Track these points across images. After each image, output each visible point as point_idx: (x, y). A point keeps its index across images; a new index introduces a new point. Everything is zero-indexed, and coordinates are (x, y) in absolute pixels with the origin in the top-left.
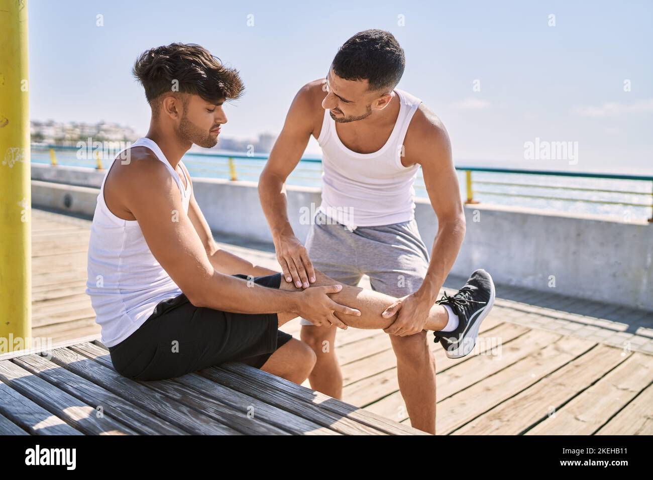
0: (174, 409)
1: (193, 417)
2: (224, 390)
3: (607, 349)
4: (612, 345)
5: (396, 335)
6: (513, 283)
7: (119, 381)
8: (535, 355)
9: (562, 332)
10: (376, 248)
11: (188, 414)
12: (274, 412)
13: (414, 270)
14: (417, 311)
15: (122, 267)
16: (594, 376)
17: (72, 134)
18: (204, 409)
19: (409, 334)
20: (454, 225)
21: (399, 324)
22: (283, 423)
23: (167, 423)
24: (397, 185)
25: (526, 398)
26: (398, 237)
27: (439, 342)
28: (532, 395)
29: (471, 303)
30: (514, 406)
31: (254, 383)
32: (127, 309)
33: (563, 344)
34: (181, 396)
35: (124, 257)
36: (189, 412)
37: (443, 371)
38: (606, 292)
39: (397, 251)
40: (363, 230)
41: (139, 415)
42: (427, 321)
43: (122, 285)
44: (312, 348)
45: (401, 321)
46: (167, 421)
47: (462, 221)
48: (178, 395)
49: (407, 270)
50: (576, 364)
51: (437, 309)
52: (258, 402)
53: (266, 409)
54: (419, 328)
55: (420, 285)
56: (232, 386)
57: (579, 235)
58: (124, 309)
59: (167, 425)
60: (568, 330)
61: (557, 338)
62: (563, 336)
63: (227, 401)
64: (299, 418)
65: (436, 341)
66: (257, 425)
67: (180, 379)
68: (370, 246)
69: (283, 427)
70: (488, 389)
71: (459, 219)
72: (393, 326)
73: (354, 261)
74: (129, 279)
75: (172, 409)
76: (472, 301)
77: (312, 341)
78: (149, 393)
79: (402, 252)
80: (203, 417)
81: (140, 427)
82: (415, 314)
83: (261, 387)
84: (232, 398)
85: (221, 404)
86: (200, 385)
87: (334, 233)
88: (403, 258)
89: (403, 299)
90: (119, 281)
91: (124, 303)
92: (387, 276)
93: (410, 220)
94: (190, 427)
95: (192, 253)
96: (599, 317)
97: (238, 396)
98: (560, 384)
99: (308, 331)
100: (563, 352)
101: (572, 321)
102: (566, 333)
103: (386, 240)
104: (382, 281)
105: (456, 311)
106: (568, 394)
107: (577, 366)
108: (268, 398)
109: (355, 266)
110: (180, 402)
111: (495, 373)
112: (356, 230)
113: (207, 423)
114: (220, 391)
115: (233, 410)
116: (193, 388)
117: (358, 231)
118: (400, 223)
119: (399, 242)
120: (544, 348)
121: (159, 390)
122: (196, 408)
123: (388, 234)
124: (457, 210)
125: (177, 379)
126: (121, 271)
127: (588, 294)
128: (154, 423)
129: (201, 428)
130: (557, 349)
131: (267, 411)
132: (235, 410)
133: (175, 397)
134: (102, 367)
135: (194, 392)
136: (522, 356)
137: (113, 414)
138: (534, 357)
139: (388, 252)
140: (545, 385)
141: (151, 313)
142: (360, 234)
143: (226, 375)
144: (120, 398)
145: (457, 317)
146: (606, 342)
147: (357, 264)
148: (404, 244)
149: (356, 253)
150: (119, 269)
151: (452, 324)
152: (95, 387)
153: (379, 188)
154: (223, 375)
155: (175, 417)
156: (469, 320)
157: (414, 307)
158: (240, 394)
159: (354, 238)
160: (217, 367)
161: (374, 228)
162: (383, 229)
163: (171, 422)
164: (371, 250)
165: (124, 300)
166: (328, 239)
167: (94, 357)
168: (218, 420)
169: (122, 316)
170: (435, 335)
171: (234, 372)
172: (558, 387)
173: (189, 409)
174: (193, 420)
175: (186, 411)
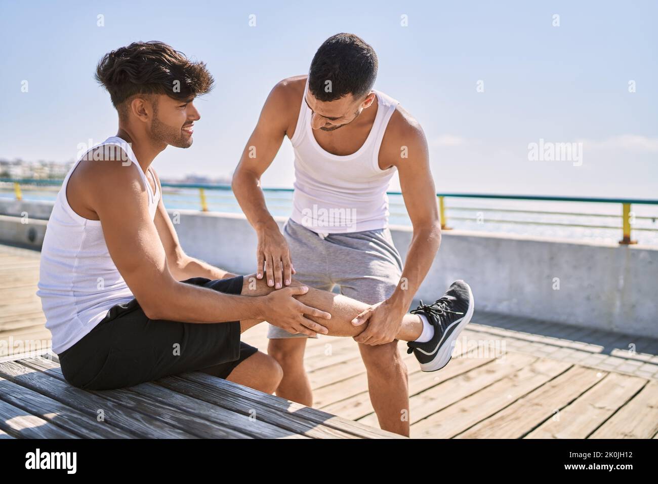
0: (127, 416)
1: (146, 423)
2: (183, 398)
3: (583, 370)
4: (588, 366)
5: (367, 344)
6: (488, 309)
7: (69, 391)
8: (511, 377)
9: (538, 355)
10: (348, 254)
11: (141, 420)
12: (234, 417)
13: (387, 277)
14: (389, 319)
15: (77, 268)
16: (571, 395)
17: (42, 172)
18: (159, 415)
19: (379, 343)
20: (430, 231)
21: (369, 332)
22: (243, 427)
23: (118, 429)
24: (372, 191)
25: (502, 418)
26: (371, 244)
27: (413, 352)
28: (508, 416)
29: (447, 313)
30: (491, 427)
31: (214, 391)
32: (78, 313)
33: (540, 367)
34: (135, 404)
35: (80, 258)
36: (142, 418)
37: (418, 394)
38: (580, 316)
39: (370, 257)
40: (334, 237)
41: (88, 423)
42: (399, 330)
43: (77, 287)
44: (279, 363)
45: (372, 330)
46: (118, 428)
47: (437, 228)
48: (132, 403)
49: (379, 276)
50: (553, 385)
51: (410, 318)
52: (218, 408)
53: (225, 414)
54: (390, 338)
55: (392, 292)
56: (192, 394)
57: (552, 259)
58: (76, 311)
59: (118, 431)
60: (544, 352)
61: (533, 360)
62: (538, 359)
63: (185, 408)
64: (261, 422)
65: (409, 352)
66: (215, 430)
67: (136, 389)
68: (342, 252)
69: (243, 431)
70: (464, 411)
71: (435, 226)
72: (363, 335)
73: (325, 269)
74: (85, 281)
75: (124, 416)
76: (449, 311)
77: (280, 356)
78: (101, 401)
79: (375, 258)
80: (158, 423)
81: (87, 433)
82: (387, 322)
83: (223, 394)
84: (190, 404)
85: (179, 411)
86: (157, 394)
87: (304, 241)
88: (375, 264)
89: (374, 307)
90: (74, 283)
91: (76, 306)
92: (359, 283)
93: (384, 227)
94: (143, 433)
95: (152, 259)
96: (575, 340)
97: (197, 403)
98: (537, 404)
99: (276, 345)
100: (539, 373)
101: (547, 344)
102: (542, 356)
103: (359, 246)
104: (353, 289)
105: (431, 321)
106: (545, 414)
107: (554, 387)
108: (230, 405)
109: (326, 275)
110: (133, 409)
111: (471, 395)
112: (328, 237)
113: (162, 428)
114: (178, 399)
115: (190, 416)
116: (148, 397)
117: (330, 238)
118: (374, 231)
119: (372, 248)
120: (521, 370)
121: (112, 399)
122: (152, 415)
123: (360, 240)
124: (433, 216)
125: (131, 388)
126: (76, 272)
127: (562, 318)
128: (103, 429)
129: (154, 433)
130: (533, 371)
131: (227, 417)
132: (192, 416)
133: (128, 405)
134: (51, 378)
135: (149, 400)
136: (499, 378)
137: (58, 422)
138: (511, 379)
139: (360, 258)
140: (522, 405)
141: (104, 316)
142: (332, 241)
143: (186, 384)
144: (68, 407)
145: (432, 327)
146: (583, 364)
147: (327, 273)
148: (377, 250)
149: (327, 261)
150: (74, 270)
151: (427, 334)
152: (41, 397)
153: (353, 193)
154: (182, 384)
155: (127, 424)
156: (444, 331)
157: (385, 314)
158: (199, 401)
159: (326, 245)
160: (176, 377)
161: (346, 235)
162: (355, 235)
163: (122, 428)
164: (343, 257)
165: (77, 303)
166: (298, 247)
167: (44, 370)
168: (174, 426)
169: (72, 319)
170: (408, 345)
171: (195, 382)
172: (535, 407)
173: (142, 416)
174: (146, 426)
175: (139, 418)
